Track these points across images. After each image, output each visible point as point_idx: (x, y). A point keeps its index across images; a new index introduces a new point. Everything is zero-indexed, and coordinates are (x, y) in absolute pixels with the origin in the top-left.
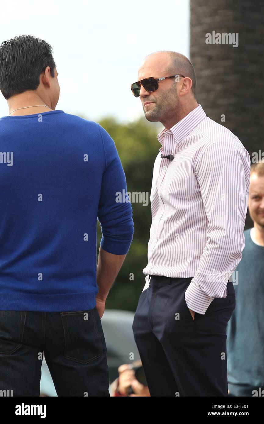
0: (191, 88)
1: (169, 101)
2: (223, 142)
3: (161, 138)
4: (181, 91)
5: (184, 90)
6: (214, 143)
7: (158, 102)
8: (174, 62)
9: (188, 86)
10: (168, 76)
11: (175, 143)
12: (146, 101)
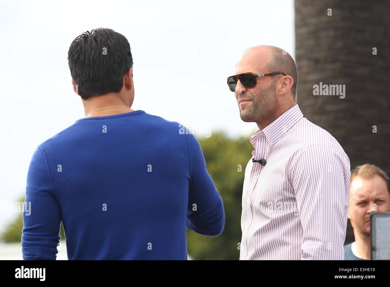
0: (291, 88)
1: (267, 101)
2: (320, 145)
3: (254, 140)
4: (280, 91)
5: (284, 90)
6: (310, 145)
7: (255, 101)
8: (276, 58)
9: (288, 85)
10: (268, 73)
11: (268, 146)
12: (242, 98)
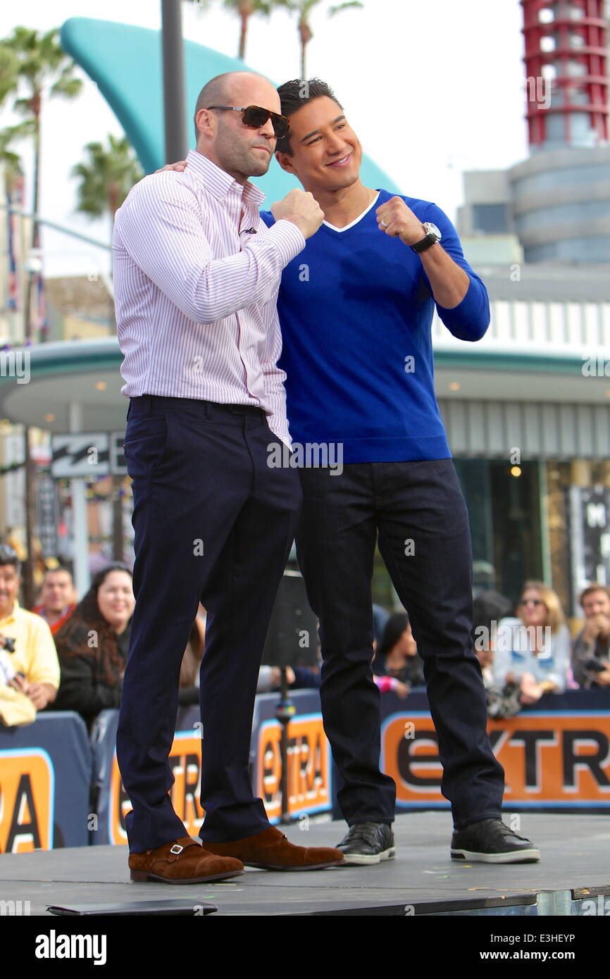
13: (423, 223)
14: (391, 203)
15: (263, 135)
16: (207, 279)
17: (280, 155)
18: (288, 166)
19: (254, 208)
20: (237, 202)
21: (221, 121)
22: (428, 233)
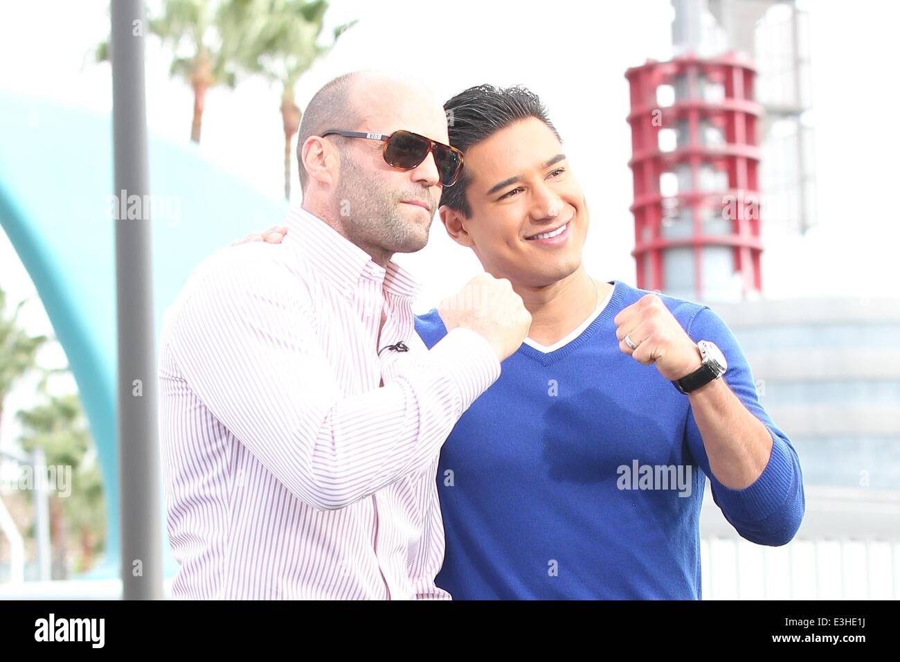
13: (696, 342)
14: (641, 305)
15: (418, 181)
16: (332, 432)
17: (448, 213)
18: (460, 234)
19: (405, 307)
20: (373, 299)
21: (345, 158)
22: (705, 360)
